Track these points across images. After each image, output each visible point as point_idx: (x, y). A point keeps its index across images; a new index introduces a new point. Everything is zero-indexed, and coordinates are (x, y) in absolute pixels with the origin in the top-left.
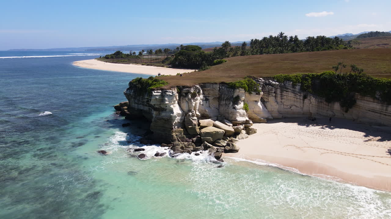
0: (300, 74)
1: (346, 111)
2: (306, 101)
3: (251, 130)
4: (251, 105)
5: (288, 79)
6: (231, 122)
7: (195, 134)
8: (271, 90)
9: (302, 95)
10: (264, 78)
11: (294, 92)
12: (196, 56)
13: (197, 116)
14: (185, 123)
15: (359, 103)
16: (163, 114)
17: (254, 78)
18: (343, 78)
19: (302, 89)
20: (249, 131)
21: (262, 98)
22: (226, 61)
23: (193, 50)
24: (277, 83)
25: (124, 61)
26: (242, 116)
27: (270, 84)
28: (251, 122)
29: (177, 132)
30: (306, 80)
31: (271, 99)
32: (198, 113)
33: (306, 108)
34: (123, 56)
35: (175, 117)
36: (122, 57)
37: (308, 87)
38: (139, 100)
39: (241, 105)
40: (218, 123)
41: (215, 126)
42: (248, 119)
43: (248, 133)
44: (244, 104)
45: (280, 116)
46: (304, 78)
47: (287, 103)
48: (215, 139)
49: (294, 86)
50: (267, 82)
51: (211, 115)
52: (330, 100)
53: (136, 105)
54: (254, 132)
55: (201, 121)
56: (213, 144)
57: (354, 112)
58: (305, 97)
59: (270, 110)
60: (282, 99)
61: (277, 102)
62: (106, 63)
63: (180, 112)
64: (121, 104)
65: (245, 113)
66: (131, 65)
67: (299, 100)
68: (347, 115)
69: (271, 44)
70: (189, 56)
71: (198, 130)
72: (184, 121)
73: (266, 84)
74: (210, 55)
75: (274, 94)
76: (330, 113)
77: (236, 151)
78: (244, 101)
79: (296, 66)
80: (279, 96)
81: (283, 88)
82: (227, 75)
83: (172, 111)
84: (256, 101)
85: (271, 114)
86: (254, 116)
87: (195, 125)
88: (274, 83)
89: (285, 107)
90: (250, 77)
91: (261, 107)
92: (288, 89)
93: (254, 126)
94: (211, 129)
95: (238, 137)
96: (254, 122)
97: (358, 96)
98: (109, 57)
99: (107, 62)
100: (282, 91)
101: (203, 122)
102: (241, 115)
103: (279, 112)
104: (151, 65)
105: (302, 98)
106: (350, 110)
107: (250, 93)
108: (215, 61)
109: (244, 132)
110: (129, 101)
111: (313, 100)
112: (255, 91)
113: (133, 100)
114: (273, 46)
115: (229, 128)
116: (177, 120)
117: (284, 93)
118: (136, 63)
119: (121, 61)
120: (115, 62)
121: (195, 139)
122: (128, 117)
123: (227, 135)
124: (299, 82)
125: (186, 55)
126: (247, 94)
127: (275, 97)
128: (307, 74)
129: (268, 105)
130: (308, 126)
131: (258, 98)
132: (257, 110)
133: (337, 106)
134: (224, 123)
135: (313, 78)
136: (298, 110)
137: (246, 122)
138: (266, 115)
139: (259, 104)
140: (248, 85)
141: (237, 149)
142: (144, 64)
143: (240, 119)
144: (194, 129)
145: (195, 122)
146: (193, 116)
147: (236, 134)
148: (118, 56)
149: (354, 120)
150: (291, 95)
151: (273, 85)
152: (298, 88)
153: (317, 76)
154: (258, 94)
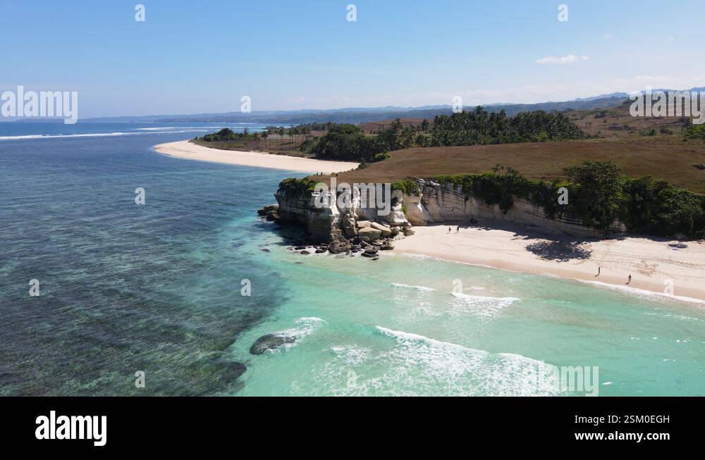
0: (462, 174)
1: (505, 213)
2: (468, 203)
3: (408, 231)
4: (410, 207)
5: (449, 180)
6: (388, 223)
7: (353, 235)
8: (432, 191)
9: (463, 196)
10: (425, 179)
11: (455, 194)
12: (352, 142)
13: (355, 217)
14: (343, 224)
15: (516, 204)
16: (322, 215)
17: (415, 179)
18: (502, 179)
19: (464, 191)
20: (406, 233)
21: (422, 200)
22: (389, 157)
23: (347, 132)
24: (438, 184)
25: (239, 147)
26: (401, 217)
27: (431, 186)
28: (410, 224)
29: (335, 232)
30: (468, 181)
31: (432, 201)
32: (355, 215)
33: (468, 211)
34: (234, 136)
35: (334, 217)
36: (232, 139)
37: (469, 188)
38: (291, 203)
39: (400, 206)
40: (375, 224)
41: (372, 227)
42: (406, 221)
43: (406, 235)
44: (403, 206)
45: (442, 219)
46: (466, 180)
47: (450, 205)
48: (372, 238)
49: (455, 187)
50: (428, 183)
51: (369, 217)
52: (490, 202)
53: (288, 208)
54: (412, 233)
55: (358, 222)
56: (371, 243)
57: (511, 214)
58: (466, 199)
59: (431, 212)
60: (443, 201)
61: (438, 204)
62: (210, 149)
63: (338, 213)
64: (265, 208)
65: (404, 215)
66: (252, 154)
67: (460, 202)
68: (506, 217)
69: (463, 123)
70: (341, 142)
71: (355, 231)
72: (342, 222)
73: (427, 186)
74: (373, 141)
75: (435, 196)
76: (491, 215)
77: (391, 248)
78: (402, 202)
79: (465, 164)
80: (440, 198)
81: (444, 190)
82: (387, 175)
83: (330, 212)
84: (416, 203)
85: (433, 217)
86: (414, 218)
87: (353, 226)
88: (435, 184)
89: (448, 209)
90: (409, 178)
91: (421, 209)
92: (448, 190)
93: (413, 229)
94: (368, 229)
95: (395, 238)
96: (413, 225)
97: (514, 197)
98: (212, 138)
99: (211, 147)
100: (443, 193)
101: (361, 223)
102: (398, 217)
103: (441, 215)
104: (285, 154)
105: (463, 200)
106: (508, 211)
107: (409, 195)
108: (377, 156)
109: (401, 234)
110: (279, 203)
111: (474, 202)
112: (414, 192)
113: (284, 202)
114: (466, 128)
115: (387, 228)
116: (336, 220)
117: (446, 195)
118: (258, 149)
119: (235, 147)
120: (225, 147)
121: (352, 239)
122: (277, 221)
123: (383, 235)
124: (460, 184)
125: (337, 139)
126: (406, 196)
127: (436, 198)
128: (469, 174)
129: (429, 207)
130: (466, 228)
131: (418, 200)
132: (416, 212)
133: (496, 208)
134: (381, 224)
135: (475, 179)
136: (461, 212)
137: (404, 225)
138: (427, 218)
139: (419, 206)
140: (407, 187)
141: (392, 246)
142: (272, 151)
143: (397, 220)
144: (352, 230)
145: (353, 223)
146: (351, 217)
147: (393, 234)
148: (226, 136)
149: (512, 222)
150: (452, 197)
151: (433, 187)
152: (459, 189)
153: (479, 177)
154: (418, 195)
